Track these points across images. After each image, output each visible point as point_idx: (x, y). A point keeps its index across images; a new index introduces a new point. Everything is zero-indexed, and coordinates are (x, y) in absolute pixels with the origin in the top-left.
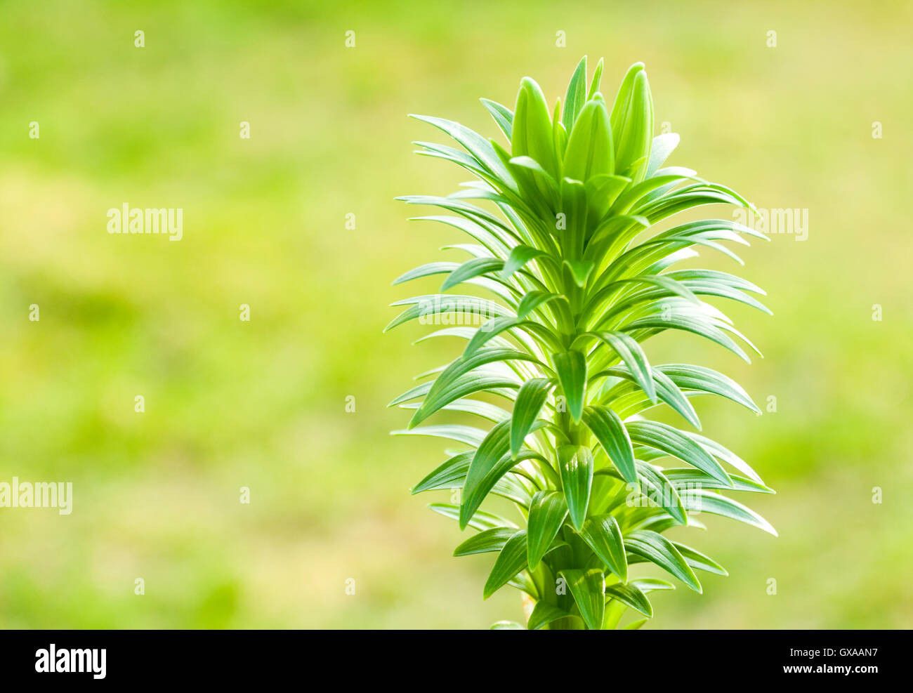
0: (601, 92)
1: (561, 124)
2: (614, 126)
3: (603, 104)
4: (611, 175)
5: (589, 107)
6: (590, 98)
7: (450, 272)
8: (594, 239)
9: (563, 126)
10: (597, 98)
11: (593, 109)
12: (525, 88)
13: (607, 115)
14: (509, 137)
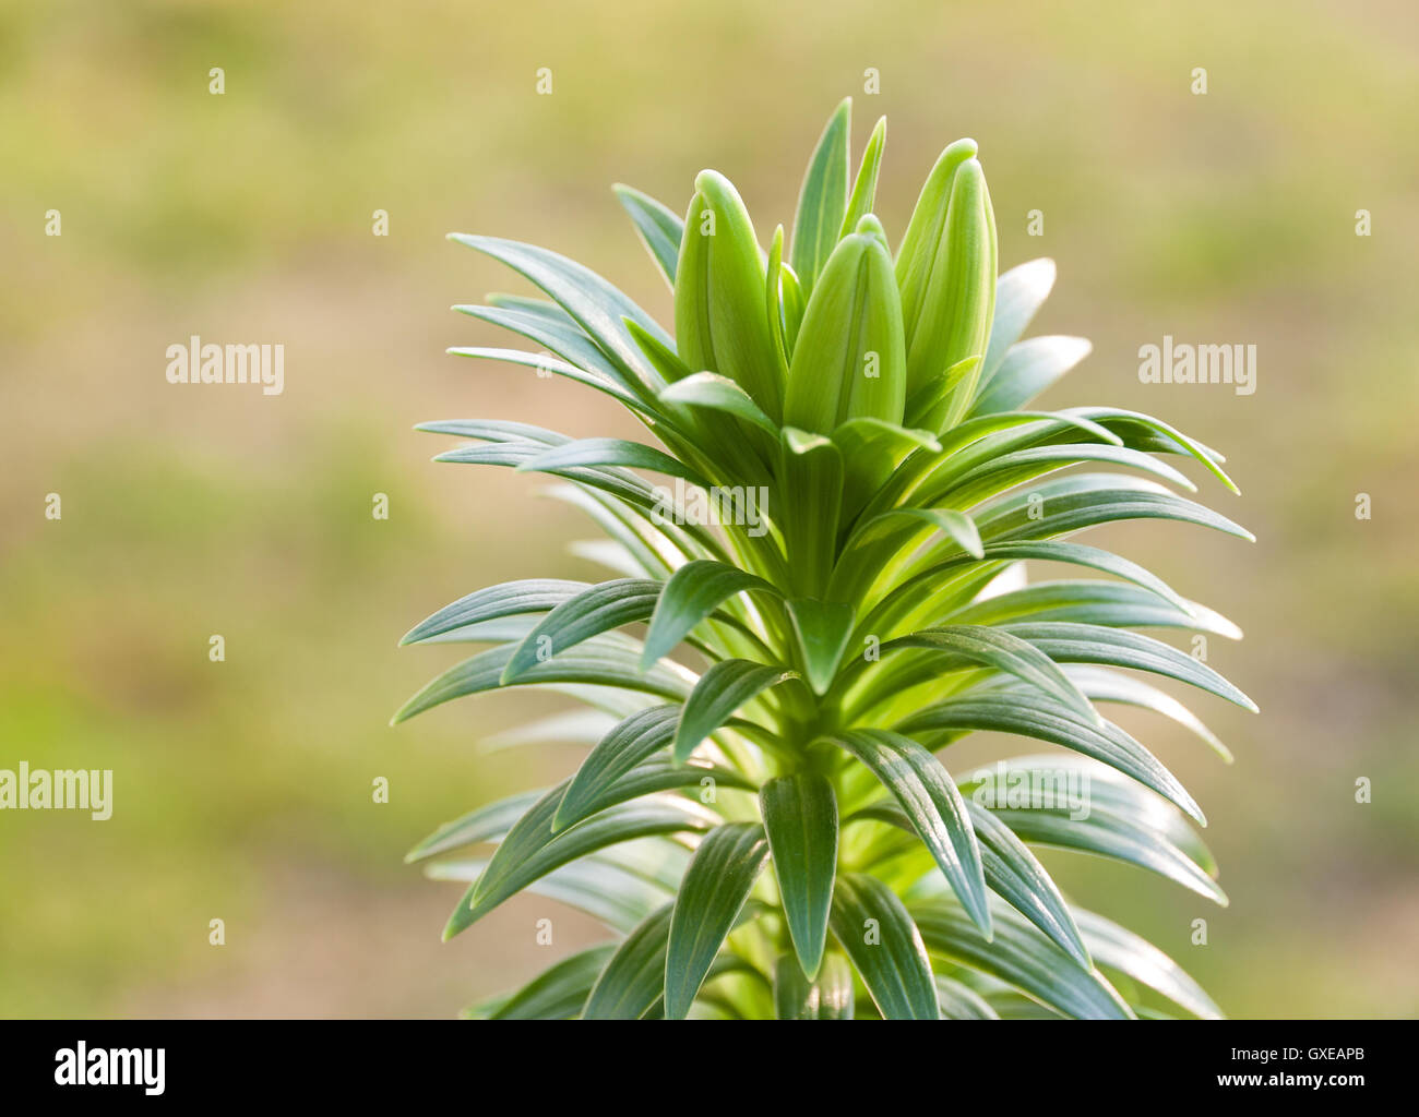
0: (874, 213)
1: (787, 267)
2: (905, 284)
3: (881, 242)
4: (896, 428)
5: (850, 250)
6: (848, 230)
7: (548, 609)
8: (857, 540)
9: (793, 273)
10: (868, 228)
11: (862, 250)
12: (704, 195)
13: (890, 264)
14: (672, 277)
